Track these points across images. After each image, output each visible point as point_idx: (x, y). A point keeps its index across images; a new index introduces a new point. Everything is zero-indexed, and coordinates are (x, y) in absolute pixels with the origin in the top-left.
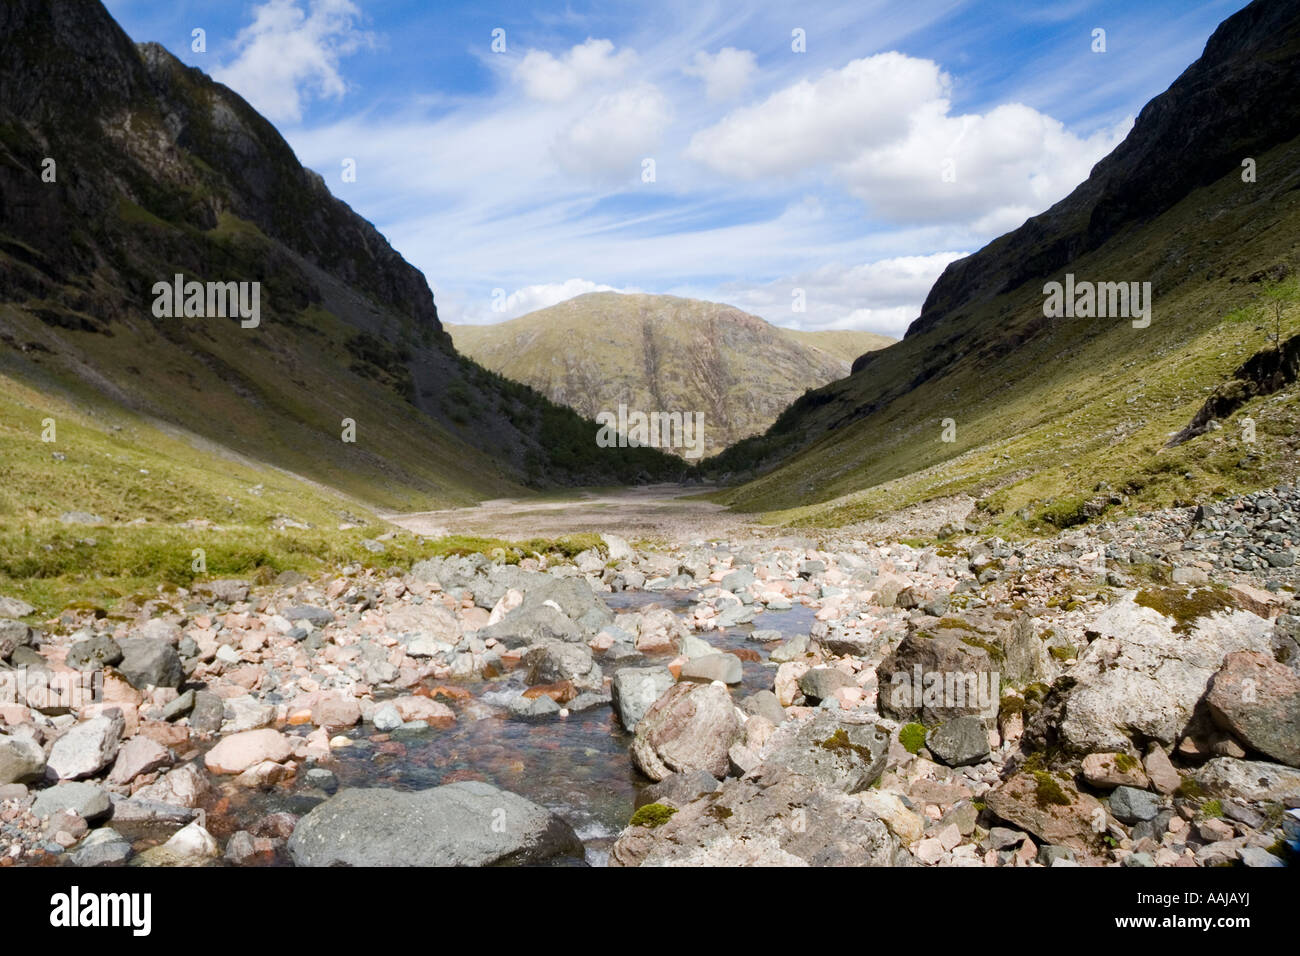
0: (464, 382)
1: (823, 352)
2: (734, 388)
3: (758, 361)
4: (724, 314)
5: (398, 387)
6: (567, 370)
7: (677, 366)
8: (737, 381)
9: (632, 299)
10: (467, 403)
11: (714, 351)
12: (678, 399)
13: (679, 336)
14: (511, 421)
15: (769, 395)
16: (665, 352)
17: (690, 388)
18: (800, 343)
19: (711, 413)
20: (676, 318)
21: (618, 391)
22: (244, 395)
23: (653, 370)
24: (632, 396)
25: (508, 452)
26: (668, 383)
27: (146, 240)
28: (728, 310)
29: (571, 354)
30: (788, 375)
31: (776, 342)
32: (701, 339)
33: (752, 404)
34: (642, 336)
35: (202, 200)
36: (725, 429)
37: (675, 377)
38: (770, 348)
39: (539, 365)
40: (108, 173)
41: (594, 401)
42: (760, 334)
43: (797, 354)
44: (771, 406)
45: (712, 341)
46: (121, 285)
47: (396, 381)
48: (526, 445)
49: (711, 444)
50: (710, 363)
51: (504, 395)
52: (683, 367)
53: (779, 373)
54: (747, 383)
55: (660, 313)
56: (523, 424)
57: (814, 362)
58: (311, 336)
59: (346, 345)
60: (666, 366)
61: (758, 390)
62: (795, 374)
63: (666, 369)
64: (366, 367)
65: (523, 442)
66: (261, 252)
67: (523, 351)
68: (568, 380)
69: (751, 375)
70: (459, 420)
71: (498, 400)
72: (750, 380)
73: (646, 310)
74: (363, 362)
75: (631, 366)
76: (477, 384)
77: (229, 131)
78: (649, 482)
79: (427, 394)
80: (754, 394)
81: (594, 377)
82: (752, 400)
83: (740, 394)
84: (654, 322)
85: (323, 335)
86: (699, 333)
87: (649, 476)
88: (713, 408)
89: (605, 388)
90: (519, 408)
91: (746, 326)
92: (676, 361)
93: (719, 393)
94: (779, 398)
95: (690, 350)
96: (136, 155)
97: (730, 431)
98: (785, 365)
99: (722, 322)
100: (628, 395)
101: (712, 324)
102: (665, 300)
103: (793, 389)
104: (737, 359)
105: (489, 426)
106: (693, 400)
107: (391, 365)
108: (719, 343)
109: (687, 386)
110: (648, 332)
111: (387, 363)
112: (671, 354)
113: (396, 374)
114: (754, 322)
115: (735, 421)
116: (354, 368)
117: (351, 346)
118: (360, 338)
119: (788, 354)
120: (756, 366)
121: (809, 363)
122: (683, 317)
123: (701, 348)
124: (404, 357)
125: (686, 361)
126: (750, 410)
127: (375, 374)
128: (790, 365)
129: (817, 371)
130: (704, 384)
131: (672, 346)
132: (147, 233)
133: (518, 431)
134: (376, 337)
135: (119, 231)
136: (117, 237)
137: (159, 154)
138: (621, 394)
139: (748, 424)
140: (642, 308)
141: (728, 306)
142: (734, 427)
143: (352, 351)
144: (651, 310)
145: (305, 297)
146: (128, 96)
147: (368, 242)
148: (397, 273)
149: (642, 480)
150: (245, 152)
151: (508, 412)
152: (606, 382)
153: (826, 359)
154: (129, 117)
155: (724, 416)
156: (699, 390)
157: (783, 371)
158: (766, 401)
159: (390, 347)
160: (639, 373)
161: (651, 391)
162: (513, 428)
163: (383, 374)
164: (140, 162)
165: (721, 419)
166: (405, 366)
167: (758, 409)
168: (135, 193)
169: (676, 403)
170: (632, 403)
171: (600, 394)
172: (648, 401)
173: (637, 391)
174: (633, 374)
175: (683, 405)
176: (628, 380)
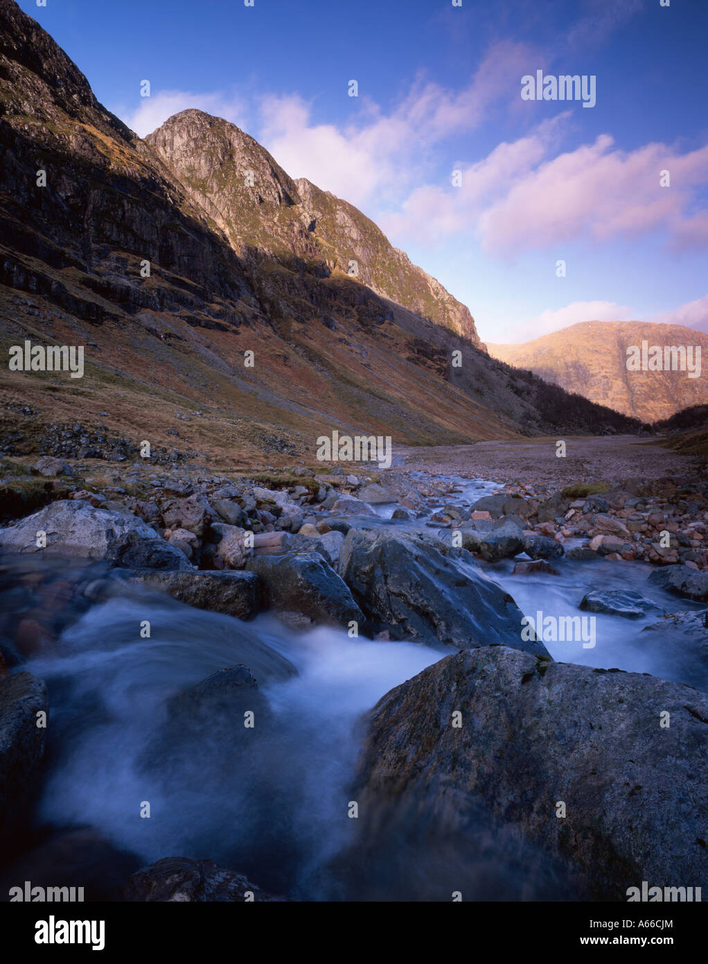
2: (682, 379)
5: (439, 370)
8: (684, 374)
9: (610, 324)
10: (485, 381)
12: (642, 386)
14: (515, 392)
21: (601, 381)
24: (610, 384)
29: (569, 359)
46: (255, 306)
47: (437, 367)
48: (524, 407)
56: (524, 395)
58: (383, 339)
59: (406, 345)
64: (418, 359)
65: (522, 405)
70: (479, 391)
71: (507, 379)
73: (620, 330)
74: (417, 355)
75: (610, 365)
77: (346, 226)
78: (613, 433)
79: (458, 375)
84: (626, 338)
85: (391, 339)
87: (615, 430)
88: (667, 392)
89: (592, 379)
90: (521, 383)
100: (608, 383)
101: (666, 338)
105: (499, 395)
107: (435, 357)
111: (433, 356)
113: (439, 363)
115: (683, 400)
116: (409, 359)
117: (409, 346)
118: (417, 341)
122: (646, 335)
124: (445, 353)
127: (425, 363)
130: (661, 376)
133: (519, 399)
134: (427, 341)
136: (260, 281)
138: (603, 383)
140: (617, 330)
143: (410, 348)
144: (623, 331)
145: (383, 317)
147: (434, 290)
148: (450, 307)
149: (609, 433)
150: (355, 238)
151: (512, 386)
152: (593, 376)
155: (675, 397)
159: (437, 347)
160: (615, 369)
161: (624, 381)
162: (516, 396)
163: (430, 362)
165: (673, 399)
169: (641, 388)
170: (610, 388)
171: (588, 383)
172: (621, 387)
173: (614, 381)
174: (611, 370)
175: (645, 389)
176: (608, 375)
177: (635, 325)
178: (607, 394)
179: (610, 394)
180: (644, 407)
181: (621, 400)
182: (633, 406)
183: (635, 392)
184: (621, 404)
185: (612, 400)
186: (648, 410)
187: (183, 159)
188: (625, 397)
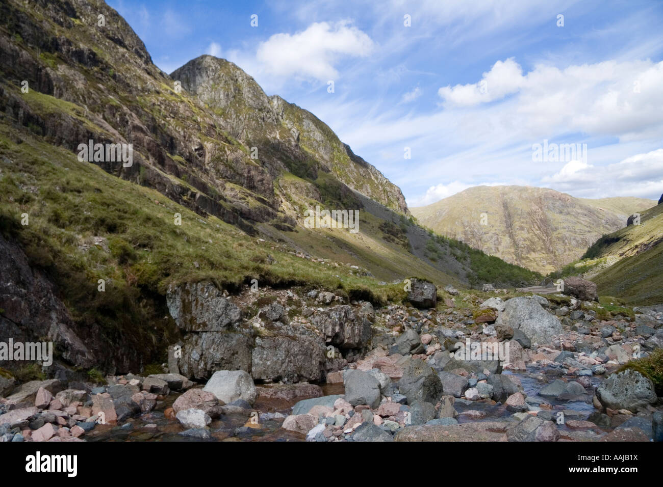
0: (432, 241)
1: (605, 210)
2: (555, 233)
3: (568, 217)
4: (546, 193)
5: (404, 245)
6: (464, 228)
7: (523, 222)
8: (556, 229)
9: (495, 188)
10: (436, 252)
11: (543, 214)
12: (525, 240)
13: (522, 206)
14: (456, 259)
15: (576, 235)
16: (516, 216)
17: (531, 234)
18: (592, 206)
19: (543, 247)
20: (520, 197)
21: (492, 237)
22: (352, 255)
23: (510, 226)
24: (500, 240)
25: (457, 273)
26: (518, 232)
27: (297, 188)
28: (549, 191)
29: (465, 219)
30: (586, 224)
31: (577, 206)
32: (535, 207)
33: (566, 241)
34: (502, 208)
35: (312, 167)
36: (552, 255)
37: (522, 228)
38: (574, 210)
39: (449, 226)
40: (275, 159)
41: (479, 243)
42: (568, 203)
43: (590, 212)
44: (577, 241)
45: (541, 208)
47: (402, 243)
48: (465, 270)
49: (545, 263)
50: (541, 220)
51: (451, 246)
52: (526, 223)
53: (581, 223)
54: (563, 230)
55: (511, 195)
56: (462, 260)
57: (600, 216)
58: (365, 224)
59: (379, 227)
60: (517, 223)
61: (570, 233)
62: (590, 223)
63: (517, 224)
64: (389, 237)
65: (463, 269)
66: (338, 188)
67: (440, 220)
68: (465, 233)
69: (564, 225)
70: (433, 260)
71: (449, 249)
72: (564, 228)
73: (504, 194)
74: (387, 235)
75: (498, 224)
76: (438, 242)
77: (311, 131)
78: (527, 286)
79: (417, 248)
80: (567, 235)
81: (478, 231)
82: (566, 239)
83: (559, 236)
84: (509, 200)
85: (369, 223)
86: (533, 205)
87: (526, 283)
88: (545, 244)
89: (485, 236)
90: (459, 253)
91: (560, 199)
92: (522, 220)
93: (547, 236)
94: (582, 237)
95: (529, 214)
96: (284, 150)
97: (555, 256)
98: (584, 219)
99: (546, 198)
100: (498, 239)
101: (540, 199)
102: (514, 188)
103: (589, 232)
104: (554, 217)
105: (447, 262)
106: (533, 241)
107: (399, 235)
108: (545, 209)
109: (529, 233)
110: (505, 206)
111: (397, 234)
112: (519, 217)
113: (402, 239)
114: (564, 197)
115: (558, 250)
116: (384, 238)
117: (381, 228)
118: (385, 224)
119: (585, 213)
120: (567, 220)
121: (598, 217)
122: (524, 197)
123: (535, 212)
124: (404, 231)
125: (527, 220)
126: (566, 244)
127: (393, 240)
128: (586, 218)
129: (603, 221)
130: (539, 232)
131: (519, 212)
132: (297, 185)
133: (460, 264)
134: (391, 223)
135: (286, 185)
136: (285, 188)
137: (292, 148)
138: (494, 239)
139: (565, 252)
140: (501, 194)
141: (549, 189)
142: (557, 254)
143: (383, 230)
144: (506, 194)
145: (358, 206)
146: (276, 123)
148: (388, 189)
150: (318, 140)
151: (454, 255)
152: (485, 233)
153: (608, 214)
154: (278, 133)
155: (551, 248)
156: (536, 235)
157: (582, 222)
158: (574, 239)
159: (397, 227)
160: (503, 227)
161: (510, 237)
162: (458, 262)
163: (397, 240)
164: (286, 153)
165: (549, 250)
166: (405, 235)
167: (570, 244)
168: (287, 167)
169: (524, 242)
170: (500, 243)
171: (482, 240)
172: (509, 242)
173: (502, 237)
174: (499, 228)
175: (528, 243)
176: (497, 232)
177: (515, 189)
178: (498, 249)
179: (501, 248)
180: (527, 258)
181: (509, 253)
182: (519, 257)
183: (519, 246)
184: (510, 257)
185: (503, 253)
186: (531, 260)
187: (205, 93)
188: (512, 250)
